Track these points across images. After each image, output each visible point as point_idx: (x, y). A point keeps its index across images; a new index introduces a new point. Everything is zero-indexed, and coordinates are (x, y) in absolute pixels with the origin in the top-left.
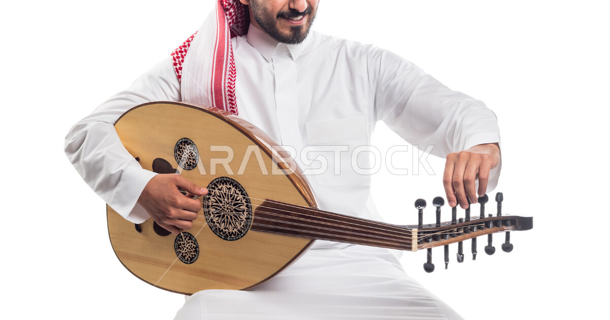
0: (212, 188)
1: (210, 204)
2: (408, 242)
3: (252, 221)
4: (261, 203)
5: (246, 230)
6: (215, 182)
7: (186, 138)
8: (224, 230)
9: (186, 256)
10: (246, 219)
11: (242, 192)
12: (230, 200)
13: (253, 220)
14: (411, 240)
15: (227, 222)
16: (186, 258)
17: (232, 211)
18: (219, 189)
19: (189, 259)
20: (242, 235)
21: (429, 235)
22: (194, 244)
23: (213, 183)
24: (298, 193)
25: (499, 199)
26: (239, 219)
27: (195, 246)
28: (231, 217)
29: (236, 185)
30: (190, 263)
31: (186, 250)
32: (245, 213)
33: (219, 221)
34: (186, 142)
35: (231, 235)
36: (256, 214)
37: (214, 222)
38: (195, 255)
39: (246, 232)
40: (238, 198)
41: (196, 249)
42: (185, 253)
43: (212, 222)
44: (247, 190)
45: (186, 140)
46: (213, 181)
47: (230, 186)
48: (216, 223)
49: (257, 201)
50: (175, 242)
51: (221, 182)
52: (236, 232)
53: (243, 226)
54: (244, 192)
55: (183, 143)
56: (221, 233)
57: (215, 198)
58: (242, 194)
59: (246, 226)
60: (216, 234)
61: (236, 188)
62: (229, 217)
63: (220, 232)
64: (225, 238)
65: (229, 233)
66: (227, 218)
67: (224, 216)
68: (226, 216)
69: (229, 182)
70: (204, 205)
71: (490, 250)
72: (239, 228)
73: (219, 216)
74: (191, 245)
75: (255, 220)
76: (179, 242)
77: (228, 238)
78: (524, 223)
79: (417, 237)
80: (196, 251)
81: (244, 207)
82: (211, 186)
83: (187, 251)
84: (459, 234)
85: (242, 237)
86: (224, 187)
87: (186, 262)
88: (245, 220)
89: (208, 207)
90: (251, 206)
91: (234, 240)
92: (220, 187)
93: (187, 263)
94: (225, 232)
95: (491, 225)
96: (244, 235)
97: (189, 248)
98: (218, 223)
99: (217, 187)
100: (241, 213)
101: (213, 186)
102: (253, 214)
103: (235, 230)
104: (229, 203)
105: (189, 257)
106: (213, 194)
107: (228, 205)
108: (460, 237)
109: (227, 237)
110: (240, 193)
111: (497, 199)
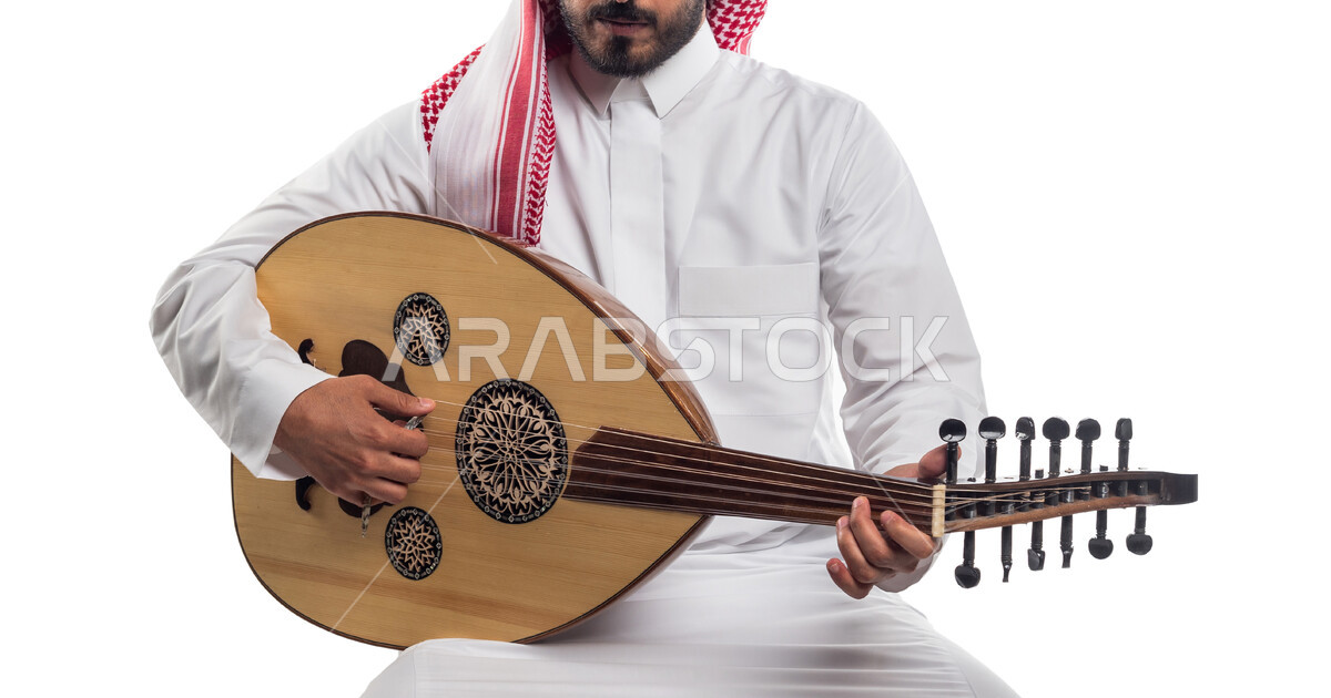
0: (478, 405)
1: (472, 442)
2: (924, 513)
3: (568, 478)
4: (591, 435)
5: (552, 500)
6: (484, 390)
7: (422, 294)
8: (501, 500)
9: (410, 561)
10: (554, 473)
11: (547, 411)
12: (517, 431)
13: (569, 473)
14: (930, 509)
15: (510, 481)
16: (411, 568)
17: (522, 457)
18: (493, 408)
19: (418, 569)
20: (543, 509)
21: (969, 500)
22: (432, 533)
23: (480, 394)
24: (676, 411)
25: (1123, 433)
26: (538, 474)
27: (432, 538)
28: (519, 470)
29: (533, 397)
30: (421, 578)
31: (411, 549)
32: (552, 460)
33: (491, 479)
34: (420, 302)
35: (516, 512)
36: (577, 461)
37: (479, 483)
38: (432, 560)
39: (553, 503)
40: (537, 427)
41: (436, 548)
42: (410, 555)
43: (475, 483)
44: (559, 407)
45: (421, 297)
46: (480, 389)
47: (518, 400)
48: (483, 485)
49: (579, 431)
50: (387, 530)
51: (499, 390)
52: (528, 504)
53: (546, 489)
54: (551, 413)
55: (415, 306)
56: (495, 507)
57: (484, 426)
58: (545, 417)
59: (553, 489)
60: (483, 510)
61: (533, 404)
62: (514, 470)
63: (492, 504)
64: (504, 518)
65: (513, 506)
66: (510, 471)
67: (502, 467)
68: (506, 468)
69: (516, 389)
70: (456, 444)
71: (1101, 548)
72: (536, 494)
73: (491, 469)
74: (425, 537)
75: (575, 475)
76: (396, 531)
77: (511, 519)
78: (1180, 489)
79: (943, 504)
80: (435, 550)
81: (548, 447)
82: (474, 400)
83: (413, 550)
84: (1034, 506)
85: (542, 514)
86: (506, 401)
87: (411, 575)
88: (550, 475)
89: (467, 447)
90: (566, 444)
91: (523, 522)
92: (495, 403)
93: (414, 579)
94: (505, 504)
95: (1105, 490)
96: (547, 509)
97: (419, 542)
98: (488, 484)
99: (490, 402)
100: (542, 460)
101: (480, 401)
102: (570, 462)
103: (528, 499)
104: (515, 438)
105: (419, 564)
106: (479, 418)
107: (512, 443)
108: (1038, 511)
109: (509, 515)
110: (541, 415)
111: (1119, 434)
